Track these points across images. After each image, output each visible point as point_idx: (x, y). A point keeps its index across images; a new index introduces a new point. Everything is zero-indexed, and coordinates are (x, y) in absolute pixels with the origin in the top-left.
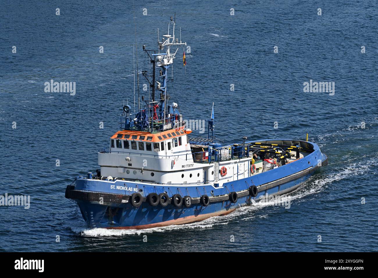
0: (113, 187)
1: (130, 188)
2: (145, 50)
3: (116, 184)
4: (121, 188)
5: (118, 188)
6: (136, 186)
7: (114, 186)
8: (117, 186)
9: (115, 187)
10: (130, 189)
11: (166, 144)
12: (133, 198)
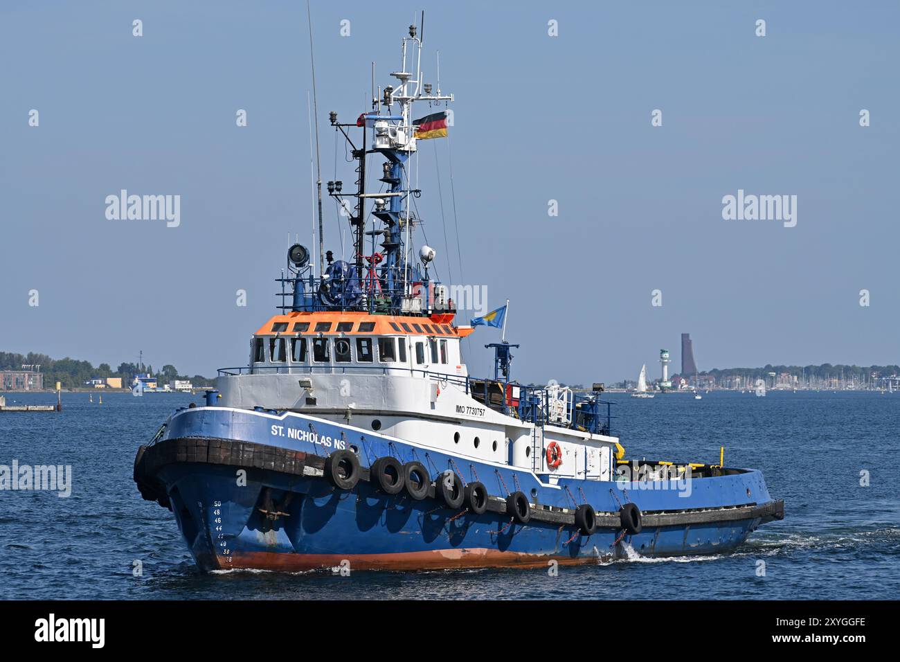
0: (278, 430)
1: (323, 437)
2: (337, 125)
3: (286, 424)
4: (301, 435)
5: (293, 433)
6: (341, 434)
7: (281, 428)
8: (289, 429)
9: (285, 431)
10: (326, 441)
11: (410, 347)
12: (335, 462)
